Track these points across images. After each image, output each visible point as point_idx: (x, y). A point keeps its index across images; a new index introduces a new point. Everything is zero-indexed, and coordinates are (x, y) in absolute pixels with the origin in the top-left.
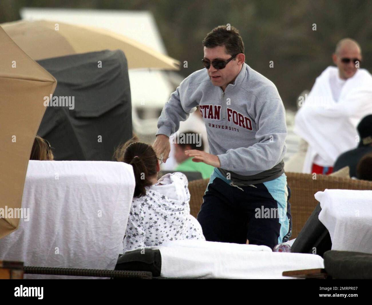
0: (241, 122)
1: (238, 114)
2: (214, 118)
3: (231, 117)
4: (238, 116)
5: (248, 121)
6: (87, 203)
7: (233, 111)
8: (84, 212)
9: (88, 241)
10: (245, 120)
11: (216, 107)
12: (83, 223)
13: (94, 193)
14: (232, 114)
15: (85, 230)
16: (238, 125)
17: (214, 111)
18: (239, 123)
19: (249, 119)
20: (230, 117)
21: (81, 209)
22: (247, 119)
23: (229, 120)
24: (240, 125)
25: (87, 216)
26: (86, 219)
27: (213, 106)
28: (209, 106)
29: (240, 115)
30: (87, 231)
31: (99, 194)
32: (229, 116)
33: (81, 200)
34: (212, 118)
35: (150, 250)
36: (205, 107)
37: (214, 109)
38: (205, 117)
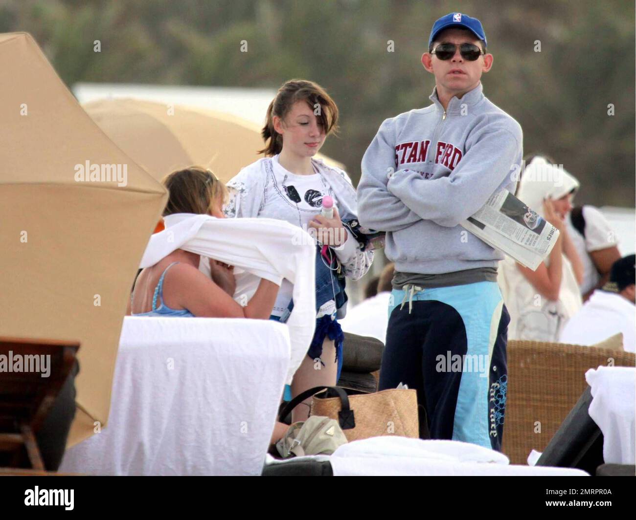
2: (416, 160)
6: (214, 386)
7: (446, 145)
8: (209, 400)
9: (214, 445)
11: (423, 143)
12: (208, 417)
14: (444, 150)
15: (210, 429)
17: (420, 150)
20: (439, 156)
21: (205, 396)
25: (214, 406)
26: (212, 411)
27: (420, 142)
28: (412, 143)
30: (213, 430)
31: (233, 372)
32: (439, 153)
33: (204, 382)
34: (414, 160)
35: (314, 461)
36: (405, 146)
37: (420, 146)
38: (403, 161)
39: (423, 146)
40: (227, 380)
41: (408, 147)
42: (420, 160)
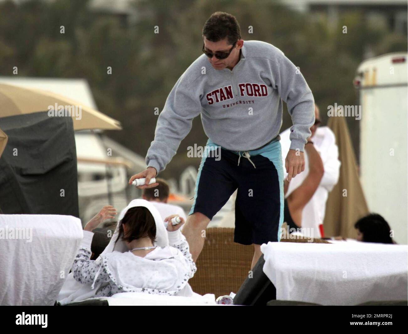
0: (257, 92)
1: (252, 85)
2: (227, 98)
3: (245, 91)
4: (253, 87)
5: (264, 88)
6: (36, 255)
7: (245, 84)
8: (34, 264)
9: (35, 291)
10: (260, 88)
11: (226, 88)
12: (33, 274)
13: (43, 246)
14: (245, 87)
15: (34, 281)
16: (254, 96)
17: (226, 92)
18: (254, 93)
19: (264, 86)
20: (243, 92)
21: (31, 261)
22: (262, 86)
23: (242, 95)
24: (256, 95)
25: (36, 267)
26: (35, 270)
27: (223, 88)
28: (218, 90)
29: (254, 85)
30: (35, 281)
31: (48, 246)
32: (242, 90)
33: (31, 252)
34: (225, 99)
35: (98, 300)
36: (215, 92)
37: (225, 90)
38: (217, 101)
39: (228, 90)
40: (45, 252)
41: (217, 93)
42: (229, 97)
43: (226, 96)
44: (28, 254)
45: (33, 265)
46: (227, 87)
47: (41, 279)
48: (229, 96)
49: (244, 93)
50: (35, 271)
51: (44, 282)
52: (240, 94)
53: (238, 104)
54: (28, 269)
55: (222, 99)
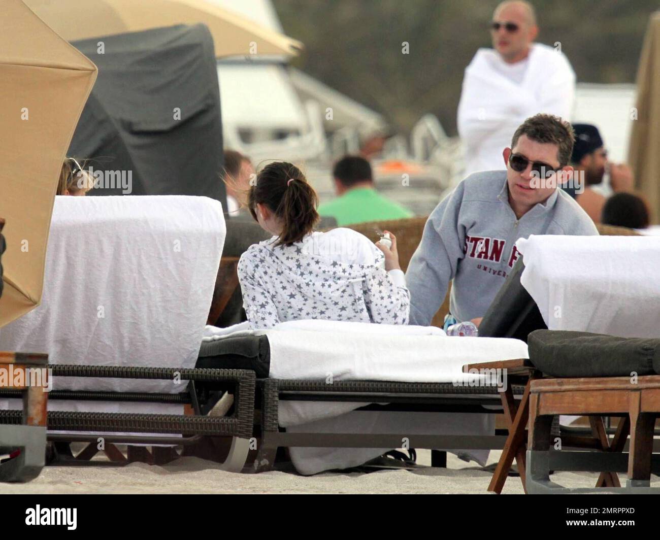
2: (489, 258)
6: (149, 262)
8: (145, 277)
9: (151, 323)
11: (496, 242)
12: (144, 294)
13: (160, 247)
15: (146, 305)
17: (492, 248)
21: (140, 272)
27: (492, 241)
28: (483, 239)
30: (149, 306)
31: (168, 247)
32: (514, 258)
33: (140, 258)
34: (486, 257)
35: (252, 335)
36: (476, 240)
37: (493, 244)
38: (473, 255)
39: (497, 246)
40: (163, 256)
41: (478, 242)
42: (493, 258)
43: (489, 254)
44: (134, 260)
45: (144, 279)
46: (499, 241)
47: (159, 304)
48: (494, 256)
49: (513, 264)
50: (147, 289)
51: (165, 309)
52: (509, 261)
53: (500, 275)
54: (135, 285)
55: (481, 256)
